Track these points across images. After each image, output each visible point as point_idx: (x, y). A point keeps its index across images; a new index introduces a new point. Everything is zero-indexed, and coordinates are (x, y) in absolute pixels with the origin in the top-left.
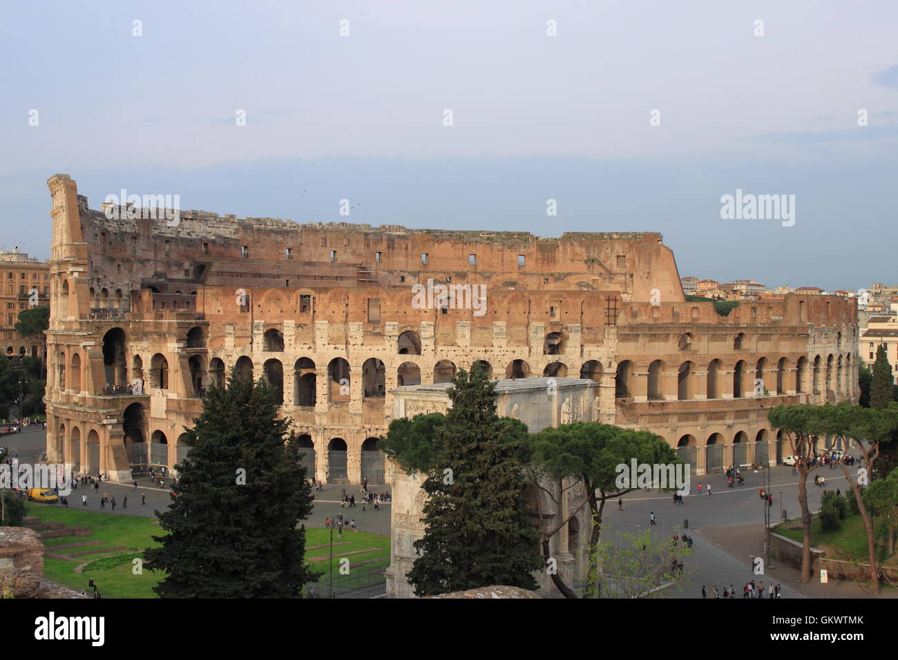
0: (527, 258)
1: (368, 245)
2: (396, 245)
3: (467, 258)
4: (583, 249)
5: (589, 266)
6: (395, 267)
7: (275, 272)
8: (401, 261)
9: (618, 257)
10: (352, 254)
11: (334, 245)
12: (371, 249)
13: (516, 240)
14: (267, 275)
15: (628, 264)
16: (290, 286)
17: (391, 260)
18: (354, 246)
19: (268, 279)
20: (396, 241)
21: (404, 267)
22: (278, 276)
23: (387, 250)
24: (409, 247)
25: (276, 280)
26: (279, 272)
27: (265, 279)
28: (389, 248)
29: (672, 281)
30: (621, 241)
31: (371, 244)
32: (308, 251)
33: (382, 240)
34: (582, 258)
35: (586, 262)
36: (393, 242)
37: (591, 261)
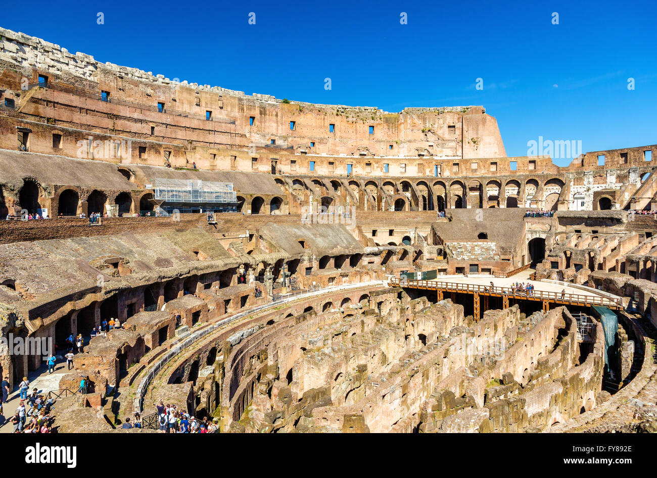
0: (376, 128)
1: (242, 110)
2: (268, 112)
4: (420, 120)
5: (426, 135)
6: (267, 131)
7: (136, 115)
8: (272, 126)
9: (449, 127)
10: (227, 115)
11: (209, 106)
12: (245, 114)
13: (367, 113)
14: (125, 118)
15: (458, 132)
16: (156, 133)
17: (263, 124)
18: (229, 109)
19: (126, 122)
20: (268, 108)
21: (274, 132)
22: (141, 121)
23: (259, 115)
24: (279, 114)
25: (139, 125)
26: (141, 117)
27: (122, 121)
28: (261, 114)
29: (497, 144)
30: (451, 114)
31: (245, 109)
32: (182, 108)
33: (255, 106)
34: (420, 128)
35: (423, 131)
36: (264, 108)
37: (427, 130)
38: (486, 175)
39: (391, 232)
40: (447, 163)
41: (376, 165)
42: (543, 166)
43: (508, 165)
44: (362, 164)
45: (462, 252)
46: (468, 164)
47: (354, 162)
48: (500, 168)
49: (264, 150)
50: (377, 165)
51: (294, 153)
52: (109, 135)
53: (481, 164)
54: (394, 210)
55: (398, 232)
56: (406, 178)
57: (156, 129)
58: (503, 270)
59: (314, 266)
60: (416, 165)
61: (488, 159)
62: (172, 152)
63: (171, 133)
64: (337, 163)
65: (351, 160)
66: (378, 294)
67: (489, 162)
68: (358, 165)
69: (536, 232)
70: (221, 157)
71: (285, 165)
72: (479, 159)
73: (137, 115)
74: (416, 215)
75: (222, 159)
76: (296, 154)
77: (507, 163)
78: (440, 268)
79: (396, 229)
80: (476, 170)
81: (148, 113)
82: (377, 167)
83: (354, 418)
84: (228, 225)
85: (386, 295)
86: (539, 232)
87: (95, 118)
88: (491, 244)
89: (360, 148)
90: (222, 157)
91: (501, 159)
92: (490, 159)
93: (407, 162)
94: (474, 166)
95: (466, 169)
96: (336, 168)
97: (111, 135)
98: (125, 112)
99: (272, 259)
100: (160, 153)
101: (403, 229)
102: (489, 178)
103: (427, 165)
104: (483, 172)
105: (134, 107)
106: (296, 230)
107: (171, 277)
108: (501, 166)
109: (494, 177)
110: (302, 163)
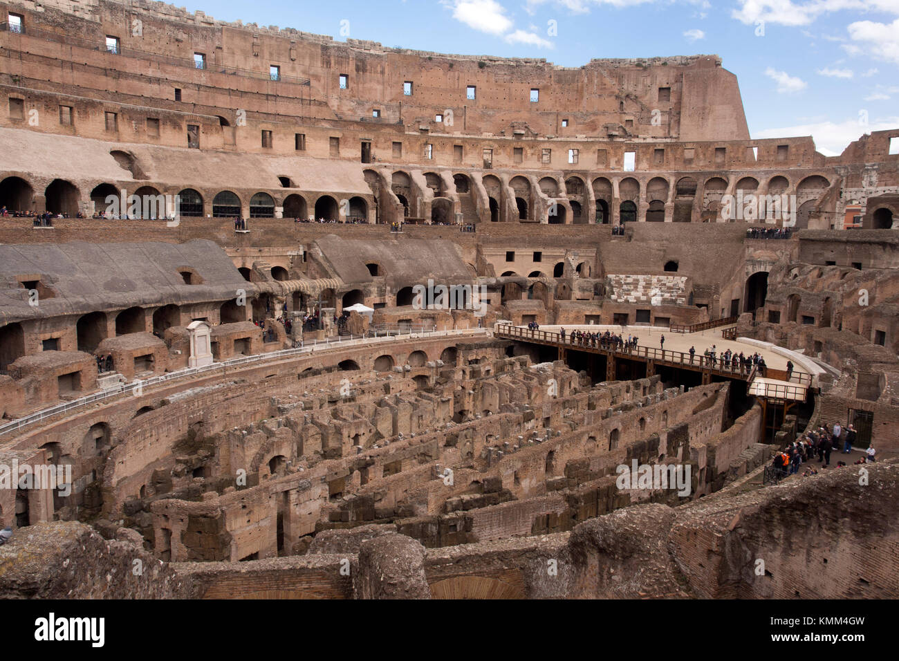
0: (542, 93)
1: (328, 63)
2: (369, 67)
3: (464, 92)
4: (614, 80)
5: (622, 103)
6: (367, 97)
7: (150, 72)
8: (376, 90)
9: (661, 89)
10: (304, 72)
11: (275, 57)
12: (332, 70)
13: (528, 68)
14: (134, 76)
15: (673, 99)
16: (184, 99)
17: (361, 86)
18: (307, 62)
19: (136, 82)
20: (369, 60)
21: (378, 97)
22: (158, 81)
23: (355, 72)
24: (386, 70)
25: (155, 87)
26: (159, 75)
27: (130, 81)
28: (358, 69)
29: (736, 118)
30: (665, 69)
31: (333, 62)
32: (233, 62)
33: (349, 58)
34: (613, 92)
35: (617, 97)
36: (363, 61)
37: (623, 95)
38: (707, 169)
39: (537, 257)
40: (644, 149)
41: (529, 151)
42: (798, 155)
43: (743, 153)
44: (508, 150)
45: (629, 290)
46: (679, 151)
47: (496, 146)
48: (730, 158)
49: (355, 125)
50: (532, 151)
51: (404, 132)
52: (98, 100)
53: (700, 150)
54: (547, 222)
55: (548, 257)
56: (578, 172)
57: (183, 92)
58: (687, 320)
59: (387, 301)
60: (594, 152)
61: (711, 142)
62: (201, 127)
63: (207, 98)
64: (468, 147)
65: (491, 143)
66: (469, 348)
67: (712, 148)
68: (501, 151)
69: (760, 263)
70: (280, 136)
71: (384, 149)
72: (697, 143)
73: (153, 72)
74: (579, 231)
75: (280, 139)
76: (406, 133)
77: (741, 150)
78: (588, 313)
79: (545, 252)
80: (690, 161)
81: (169, 68)
82: (532, 154)
83: (203, 519)
84: (269, 237)
85: (484, 350)
86: (765, 262)
87: (87, 76)
88: (678, 281)
89: (515, 124)
90: (282, 135)
91: (733, 143)
92: (714, 142)
93: (580, 147)
94: (689, 154)
95: (675, 159)
96: (466, 154)
97: (102, 101)
98: (133, 66)
99: (314, 288)
100: (181, 128)
101: (559, 252)
102: (711, 173)
103: (612, 151)
104: (702, 163)
105: (147, 60)
106: (369, 247)
107: (124, 306)
108: (732, 155)
109: (718, 173)
110: (411, 147)
